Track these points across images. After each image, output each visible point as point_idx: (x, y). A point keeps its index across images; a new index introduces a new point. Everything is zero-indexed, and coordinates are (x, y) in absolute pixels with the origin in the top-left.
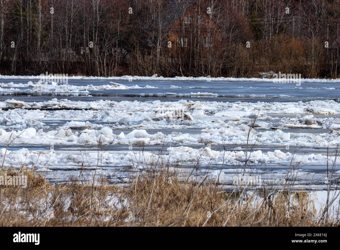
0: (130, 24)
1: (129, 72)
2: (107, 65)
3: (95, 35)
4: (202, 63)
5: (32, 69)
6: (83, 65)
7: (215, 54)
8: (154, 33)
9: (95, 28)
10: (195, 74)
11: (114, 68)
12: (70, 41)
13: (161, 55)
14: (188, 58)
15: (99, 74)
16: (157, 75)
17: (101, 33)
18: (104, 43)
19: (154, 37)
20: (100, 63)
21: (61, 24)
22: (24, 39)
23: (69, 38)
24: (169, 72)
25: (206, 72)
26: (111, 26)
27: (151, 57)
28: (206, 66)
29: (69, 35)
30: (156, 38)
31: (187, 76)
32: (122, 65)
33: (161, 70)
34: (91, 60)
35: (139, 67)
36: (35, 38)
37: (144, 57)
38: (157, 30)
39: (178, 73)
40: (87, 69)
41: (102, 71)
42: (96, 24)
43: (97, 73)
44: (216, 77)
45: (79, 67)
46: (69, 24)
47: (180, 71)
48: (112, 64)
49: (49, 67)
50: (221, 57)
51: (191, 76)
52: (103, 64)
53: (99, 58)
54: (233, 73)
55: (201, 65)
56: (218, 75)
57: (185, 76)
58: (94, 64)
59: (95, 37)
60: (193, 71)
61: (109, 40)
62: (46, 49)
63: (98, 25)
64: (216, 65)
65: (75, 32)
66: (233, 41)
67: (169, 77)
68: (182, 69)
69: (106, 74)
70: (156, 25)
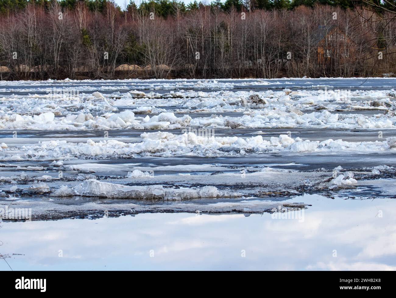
0: (287, 41)
1: (287, 75)
2: (271, 70)
3: (262, 49)
4: (340, 68)
5: (217, 74)
6: (253, 71)
7: (349, 61)
8: (305, 47)
9: (263, 44)
10: (335, 75)
11: (276, 73)
12: (245, 54)
13: (310, 62)
14: (330, 64)
15: (265, 77)
16: (306, 76)
17: (267, 48)
18: (269, 54)
19: (305, 49)
20: (265, 69)
21: (238, 42)
22: (212, 54)
23: (244, 52)
24: (316, 74)
25: (342, 74)
26: (273, 43)
27: (303, 64)
28: (343, 70)
29: (244, 50)
30: (306, 51)
31: (329, 77)
32: (282, 70)
33: (310, 73)
34: (259, 67)
35: (294, 71)
36: (220, 52)
37: (297, 64)
38: (307, 45)
39: (322, 75)
40: (256, 73)
41: (267, 74)
42: (263, 41)
43: (264, 76)
44: (350, 77)
45: (251, 72)
46: (244, 42)
47: (324, 74)
48: (274, 70)
49: (230, 73)
50: (354, 63)
51: (332, 77)
52: (268, 70)
53: (265, 66)
54: (362, 74)
55: (339, 69)
56: (352, 76)
57: (327, 77)
58: (262, 70)
59: (262, 51)
60: (333, 73)
61: (272, 53)
62: (227, 60)
63: (264, 43)
64: (350, 69)
65: (248, 48)
66: (362, 51)
67: (316, 78)
68: (325, 72)
69: (270, 77)
70: (307, 41)
